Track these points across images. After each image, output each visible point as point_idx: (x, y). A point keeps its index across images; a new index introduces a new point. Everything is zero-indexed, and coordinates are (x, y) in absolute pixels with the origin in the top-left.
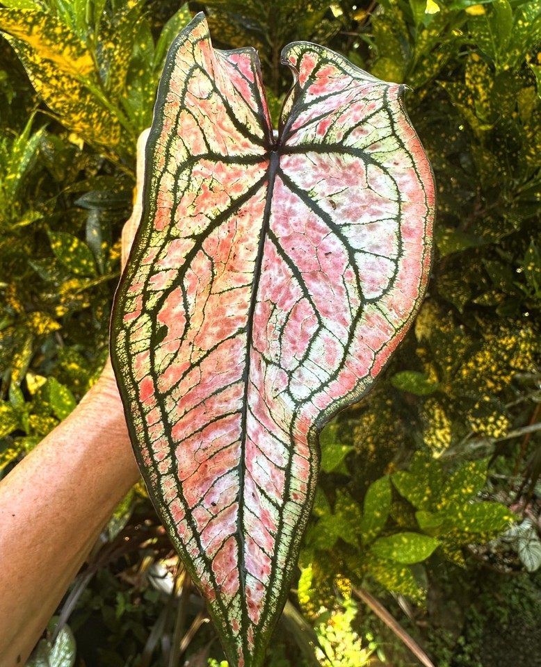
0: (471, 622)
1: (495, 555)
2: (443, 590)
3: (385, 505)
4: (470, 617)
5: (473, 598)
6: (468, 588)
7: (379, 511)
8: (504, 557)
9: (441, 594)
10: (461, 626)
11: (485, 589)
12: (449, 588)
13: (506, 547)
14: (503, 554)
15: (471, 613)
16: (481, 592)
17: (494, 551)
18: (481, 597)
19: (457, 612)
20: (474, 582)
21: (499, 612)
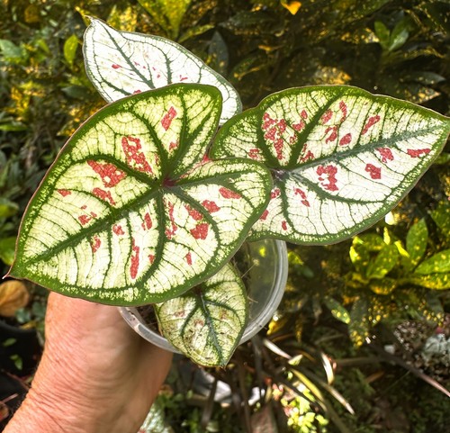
0: (415, 423)
1: (429, 368)
2: (390, 401)
3: (423, 239)
4: (414, 420)
5: (414, 405)
6: (409, 397)
7: (418, 245)
8: (436, 369)
9: (389, 405)
10: (408, 427)
11: (423, 398)
12: (395, 398)
13: (437, 361)
14: (435, 366)
15: (415, 417)
16: (420, 400)
17: (427, 365)
18: (420, 404)
19: (403, 416)
20: (413, 393)
21: (435, 415)
